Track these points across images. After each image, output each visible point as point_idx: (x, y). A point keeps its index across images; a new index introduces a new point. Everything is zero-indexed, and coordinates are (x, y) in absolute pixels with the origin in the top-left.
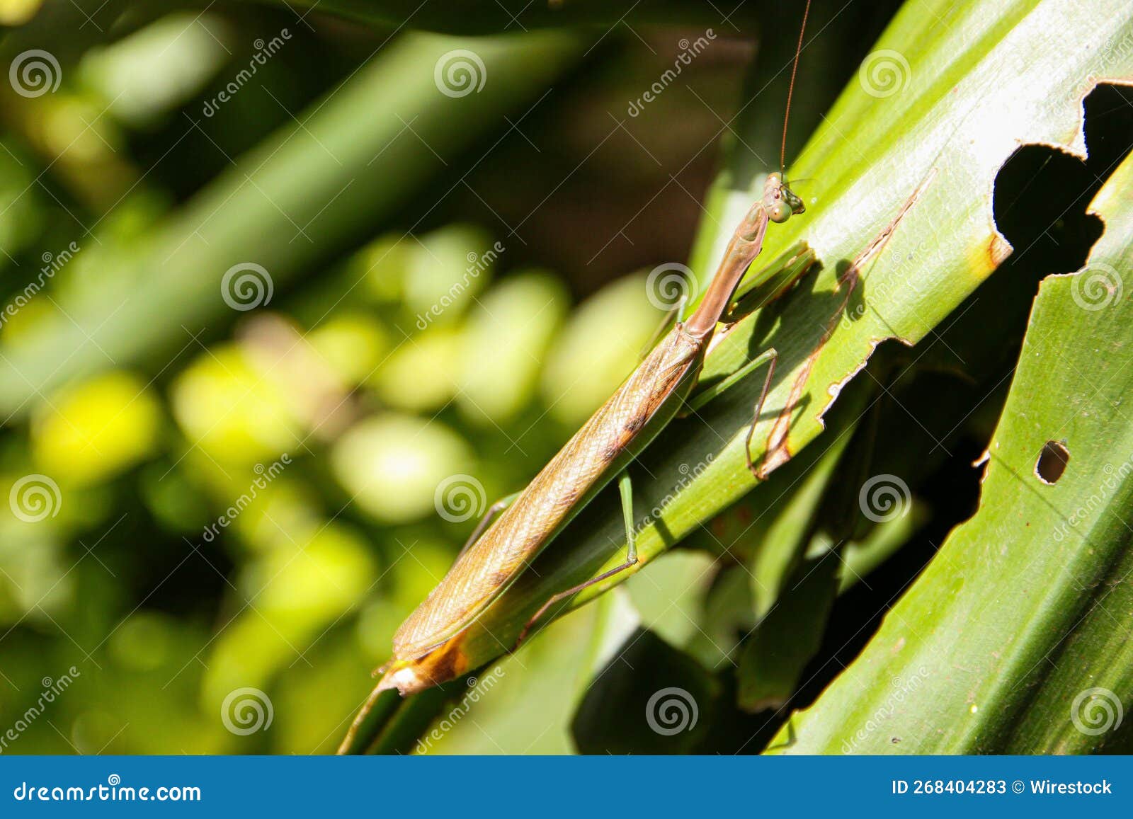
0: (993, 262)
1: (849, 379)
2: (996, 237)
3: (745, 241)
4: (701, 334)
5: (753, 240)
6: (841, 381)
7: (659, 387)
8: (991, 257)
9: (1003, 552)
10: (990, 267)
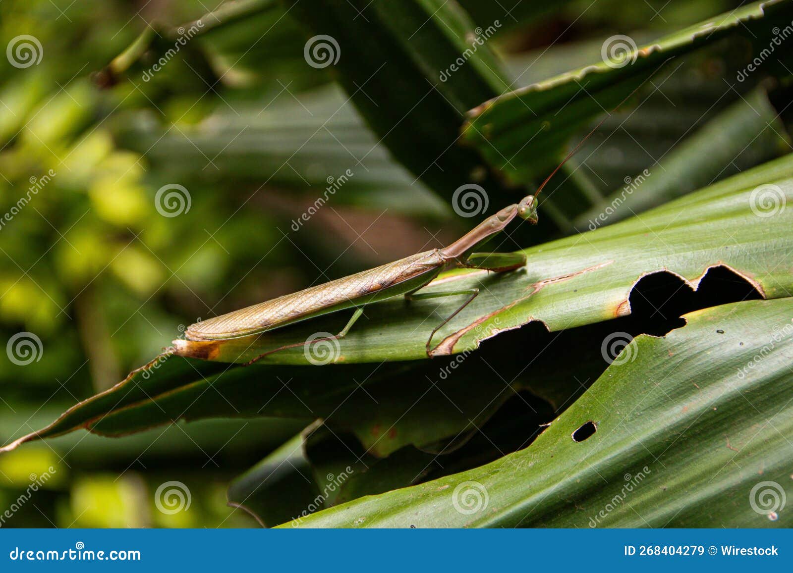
0: (617, 313)
1: (507, 330)
2: (626, 301)
3: (498, 219)
4: (447, 256)
5: (503, 221)
6: (502, 329)
7: (409, 271)
8: (618, 310)
9: (530, 465)
10: (614, 315)
